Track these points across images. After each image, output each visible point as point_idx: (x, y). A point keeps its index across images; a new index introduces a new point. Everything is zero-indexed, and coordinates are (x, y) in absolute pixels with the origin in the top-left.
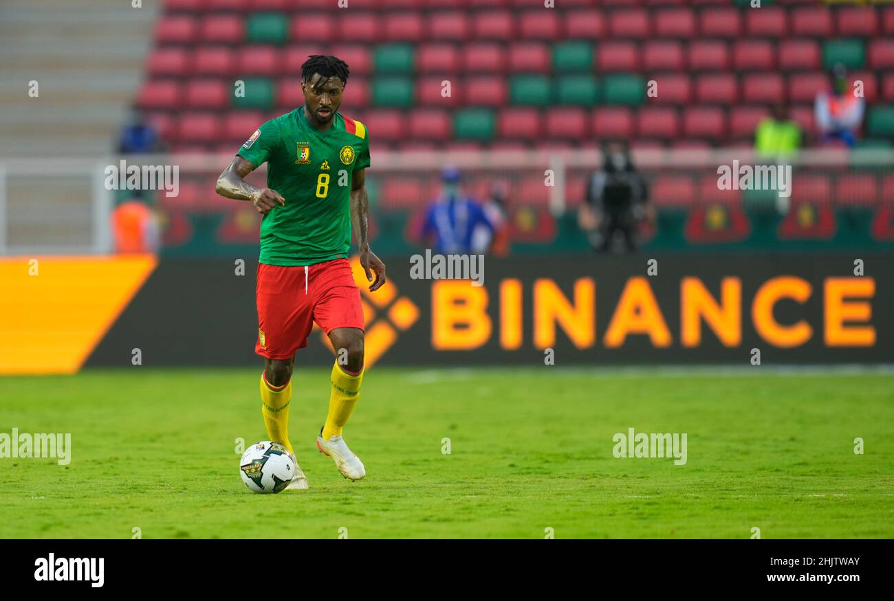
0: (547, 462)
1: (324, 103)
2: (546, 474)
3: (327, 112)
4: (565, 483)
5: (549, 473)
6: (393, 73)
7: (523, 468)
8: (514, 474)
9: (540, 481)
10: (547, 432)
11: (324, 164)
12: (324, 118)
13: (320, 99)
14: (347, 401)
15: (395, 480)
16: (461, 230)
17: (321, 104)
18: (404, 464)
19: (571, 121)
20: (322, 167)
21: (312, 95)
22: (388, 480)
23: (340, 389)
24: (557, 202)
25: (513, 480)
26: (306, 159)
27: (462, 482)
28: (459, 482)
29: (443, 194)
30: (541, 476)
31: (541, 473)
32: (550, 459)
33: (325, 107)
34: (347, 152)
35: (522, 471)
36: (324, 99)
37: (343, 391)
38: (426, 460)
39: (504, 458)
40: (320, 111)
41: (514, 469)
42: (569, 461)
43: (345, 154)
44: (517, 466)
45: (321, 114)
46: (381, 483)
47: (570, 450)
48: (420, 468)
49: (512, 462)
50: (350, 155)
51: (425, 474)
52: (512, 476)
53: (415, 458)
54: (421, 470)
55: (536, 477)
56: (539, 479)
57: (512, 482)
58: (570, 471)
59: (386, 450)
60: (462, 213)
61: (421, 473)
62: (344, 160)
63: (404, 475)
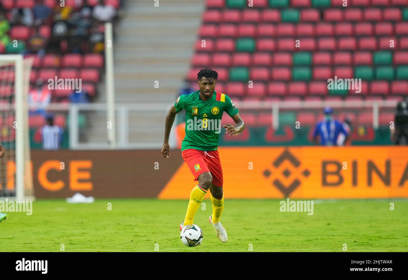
0: (371, 240)
1: (207, 89)
2: (370, 245)
3: (209, 92)
4: (379, 249)
5: (372, 245)
6: (302, 65)
7: (360, 243)
8: (356, 245)
9: (368, 249)
10: (371, 227)
11: (204, 115)
12: (208, 95)
13: (205, 87)
14: (218, 209)
15: (302, 248)
16: (332, 135)
17: (206, 89)
18: (306, 241)
19: (382, 87)
20: (204, 116)
21: (202, 86)
22: (299, 248)
23: (215, 205)
24: (376, 124)
25: (355, 248)
26: (196, 113)
27: (332, 249)
28: (331, 249)
29: (325, 119)
30: (368, 246)
31: (368, 245)
32: (372, 239)
33: (207, 90)
34: (215, 109)
35: (360, 244)
36: (207, 87)
37: (217, 205)
38: (316, 239)
39: (352, 238)
40: (206, 92)
41: (356, 243)
42: (381, 240)
43: (214, 110)
44: (357, 242)
45: (206, 93)
46: (297, 249)
47: (381, 235)
48: (314, 242)
49: (355, 240)
50: (217, 110)
51: (316, 245)
52: (355, 246)
53: (312, 238)
54: (314, 244)
55: (366, 247)
56: (367, 248)
57: (355, 249)
58: (380, 244)
59: (299, 235)
60: (333, 126)
61: (314, 245)
62: (214, 113)
63: (306, 245)
